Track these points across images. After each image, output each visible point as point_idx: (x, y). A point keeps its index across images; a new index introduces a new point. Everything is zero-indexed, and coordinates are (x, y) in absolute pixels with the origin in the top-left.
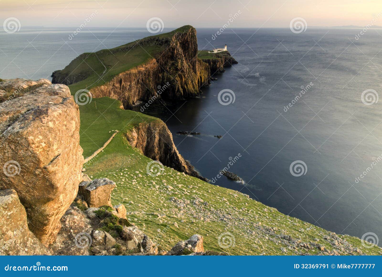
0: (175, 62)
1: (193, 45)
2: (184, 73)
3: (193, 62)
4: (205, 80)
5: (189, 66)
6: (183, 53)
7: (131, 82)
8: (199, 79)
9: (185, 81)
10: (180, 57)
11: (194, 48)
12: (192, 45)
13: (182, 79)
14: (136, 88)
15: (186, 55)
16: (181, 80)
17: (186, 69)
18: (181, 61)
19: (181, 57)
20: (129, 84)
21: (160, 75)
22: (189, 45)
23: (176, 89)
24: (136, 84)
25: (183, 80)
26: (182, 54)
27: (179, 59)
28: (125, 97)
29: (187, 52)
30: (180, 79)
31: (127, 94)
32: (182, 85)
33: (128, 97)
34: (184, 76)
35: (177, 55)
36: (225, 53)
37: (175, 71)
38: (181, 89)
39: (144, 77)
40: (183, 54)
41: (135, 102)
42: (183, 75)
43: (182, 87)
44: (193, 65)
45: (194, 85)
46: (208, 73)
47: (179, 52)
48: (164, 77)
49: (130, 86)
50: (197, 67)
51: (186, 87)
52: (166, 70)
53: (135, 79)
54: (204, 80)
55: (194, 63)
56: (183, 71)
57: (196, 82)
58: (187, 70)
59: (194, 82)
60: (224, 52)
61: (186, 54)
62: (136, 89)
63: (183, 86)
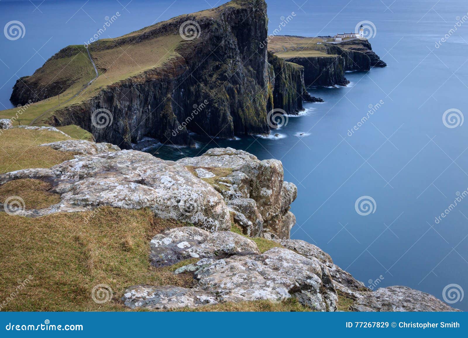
0: (221, 65)
1: (258, 32)
2: (238, 85)
3: (257, 65)
4: (291, 101)
5: (249, 71)
6: (237, 47)
7: (131, 101)
8: (269, 99)
9: (239, 101)
10: (231, 54)
11: (261, 36)
12: (256, 32)
13: (234, 97)
14: (141, 111)
15: (243, 51)
16: (231, 100)
17: (242, 79)
18: (233, 61)
19: (233, 53)
20: (127, 103)
21: (192, 89)
22: (249, 30)
23: (219, 116)
24: (143, 104)
25: (235, 100)
26: (235, 49)
27: (229, 57)
28: (118, 128)
29: (246, 45)
30: (230, 97)
31: (122, 123)
32: (234, 110)
33: (123, 128)
34: (239, 92)
35: (226, 50)
36: (358, 44)
37: (220, 82)
38: (230, 118)
39: (158, 91)
40: (239, 49)
41: (138, 138)
42: (236, 88)
43: (233, 113)
44: (257, 71)
45: (257, 110)
46: (297, 86)
47: (231, 45)
48: (199, 93)
49: (130, 108)
50: (266, 74)
51: (241, 113)
52: (204, 78)
53: (139, 96)
54: (289, 101)
55: (259, 66)
56: (235, 82)
57: (263, 104)
58: (244, 80)
59: (258, 105)
60: (357, 42)
61: (243, 48)
62: (141, 114)
63: (236, 111)
